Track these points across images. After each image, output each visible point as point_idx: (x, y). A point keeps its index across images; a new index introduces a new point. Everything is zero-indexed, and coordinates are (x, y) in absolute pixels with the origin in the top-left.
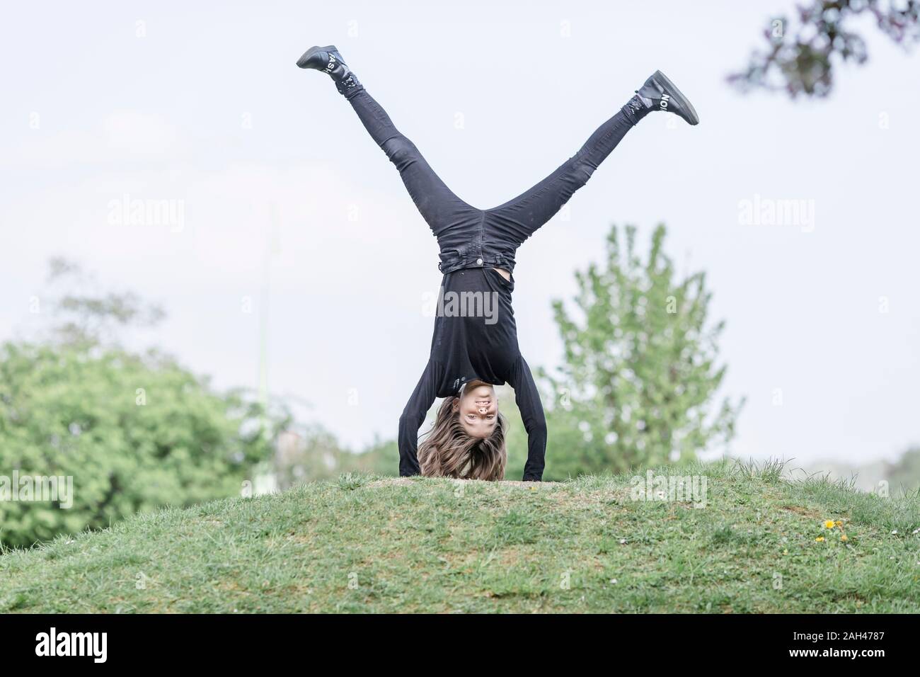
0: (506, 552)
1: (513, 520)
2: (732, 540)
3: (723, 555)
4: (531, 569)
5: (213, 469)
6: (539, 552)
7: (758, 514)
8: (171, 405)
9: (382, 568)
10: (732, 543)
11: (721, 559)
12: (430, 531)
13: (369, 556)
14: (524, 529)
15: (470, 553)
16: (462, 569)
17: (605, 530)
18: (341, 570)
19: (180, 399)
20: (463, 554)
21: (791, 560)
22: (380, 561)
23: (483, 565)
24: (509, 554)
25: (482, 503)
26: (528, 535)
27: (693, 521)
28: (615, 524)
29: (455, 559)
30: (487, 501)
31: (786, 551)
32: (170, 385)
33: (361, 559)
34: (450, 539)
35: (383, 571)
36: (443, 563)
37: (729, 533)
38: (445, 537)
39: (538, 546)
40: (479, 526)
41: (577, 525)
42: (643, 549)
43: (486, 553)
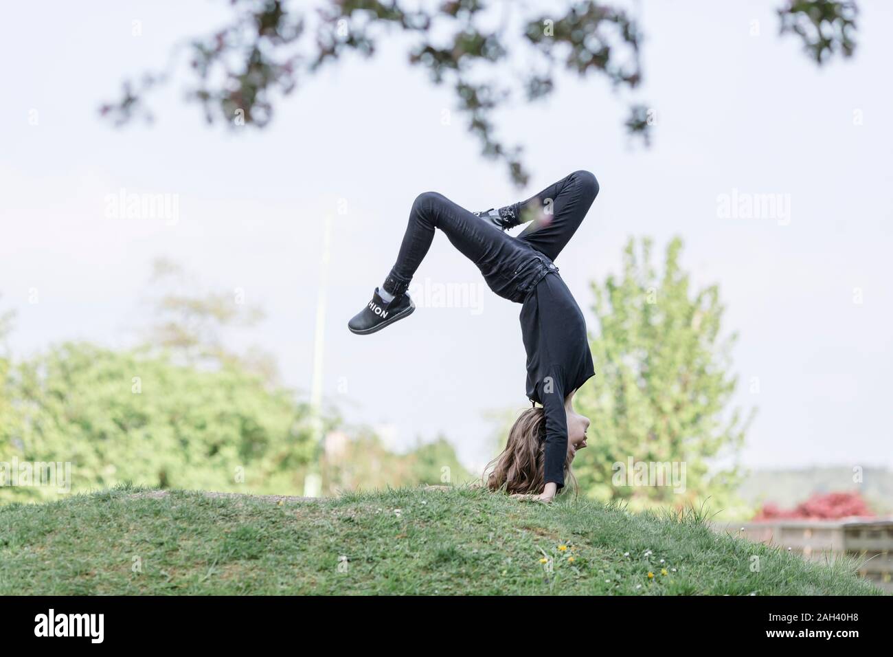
0: (227, 567)
1: (244, 536)
2: (454, 560)
3: (442, 574)
4: (246, 584)
5: (260, 467)
6: (259, 567)
7: (491, 534)
8: (222, 405)
9: (105, 579)
10: (453, 563)
11: (439, 578)
12: (162, 544)
13: (95, 568)
14: (251, 544)
15: (193, 567)
16: (180, 583)
17: (333, 546)
18: (64, 581)
19: (230, 399)
20: (186, 568)
21: (508, 581)
22: (104, 574)
23: (201, 580)
24: (230, 569)
25: (221, 517)
26: (254, 551)
27: (423, 539)
28: (344, 541)
29: (178, 573)
30: (226, 516)
31: (505, 572)
32: (221, 384)
33: (86, 570)
34: (178, 553)
35: (105, 583)
36: (163, 577)
37: (453, 553)
38: (173, 550)
39: (260, 562)
40: (211, 540)
41: (306, 541)
42: (365, 566)
43: (207, 567)
